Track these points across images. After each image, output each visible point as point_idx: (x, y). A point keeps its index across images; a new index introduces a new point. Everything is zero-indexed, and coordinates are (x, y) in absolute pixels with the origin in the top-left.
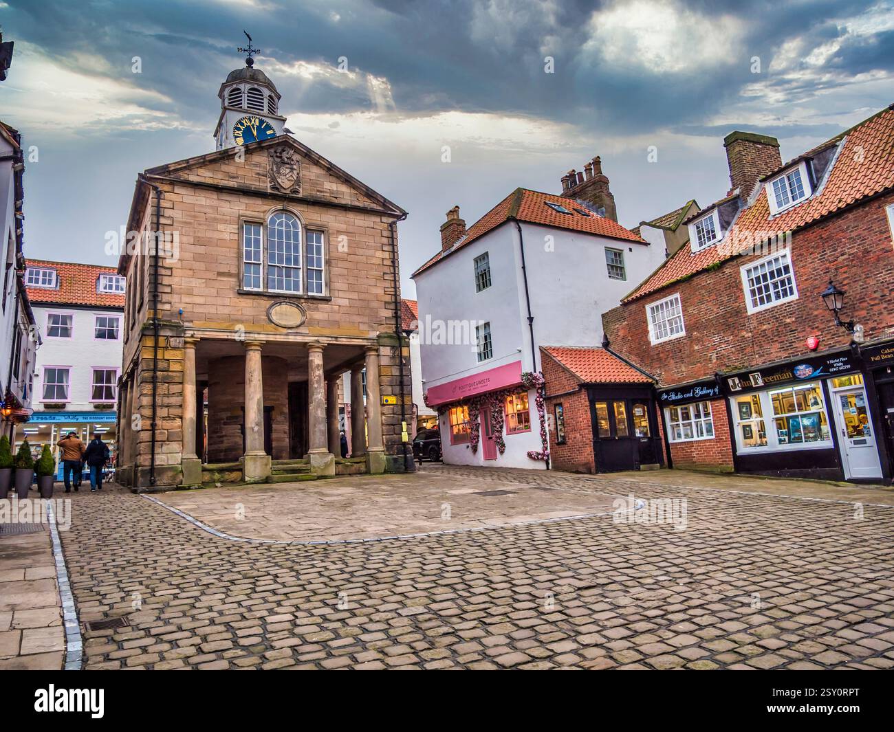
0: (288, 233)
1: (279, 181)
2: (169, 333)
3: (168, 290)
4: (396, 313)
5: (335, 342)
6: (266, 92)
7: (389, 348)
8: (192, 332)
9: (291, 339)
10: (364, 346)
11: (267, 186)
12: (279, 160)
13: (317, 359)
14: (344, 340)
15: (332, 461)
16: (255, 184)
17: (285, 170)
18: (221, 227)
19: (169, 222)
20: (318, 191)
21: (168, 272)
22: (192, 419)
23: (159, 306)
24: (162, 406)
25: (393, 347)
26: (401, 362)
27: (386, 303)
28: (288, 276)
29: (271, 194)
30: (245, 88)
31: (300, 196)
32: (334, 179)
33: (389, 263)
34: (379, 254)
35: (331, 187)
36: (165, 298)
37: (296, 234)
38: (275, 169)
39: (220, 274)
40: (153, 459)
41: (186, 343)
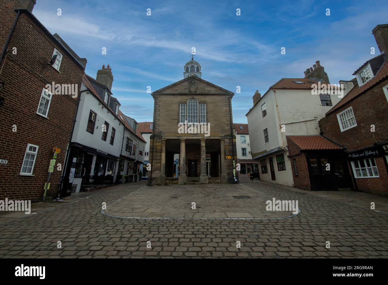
0: (194, 105)
1: (191, 90)
2: (157, 138)
3: (157, 125)
4: (231, 127)
5: (209, 138)
6: (196, 66)
7: (228, 139)
8: (164, 137)
9: (194, 138)
10: (219, 139)
11: (187, 92)
12: (191, 83)
13: (203, 144)
14: (212, 137)
15: (207, 178)
16: (184, 92)
17: (193, 86)
18: (173, 106)
19: (158, 106)
20: (203, 91)
21: (158, 120)
22: (163, 163)
23: (155, 130)
24: (155, 159)
25: (230, 139)
26: (233, 143)
27: (227, 124)
28: (194, 118)
29: (188, 94)
30: (189, 66)
31: (198, 93)
32: (209, 86)
33: (228, 111)
34: (225, 108)
35: (208, 89)
36: (157, 128)
37: (197, 105)
38: (189, 86)
39: (173, 120)
40: (151, 175)
41: (162, 140)
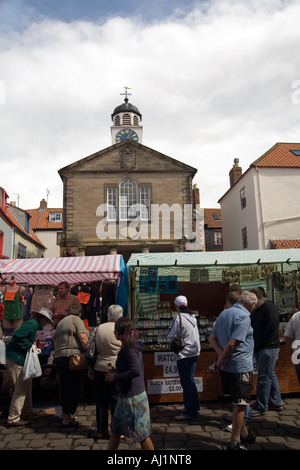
1: (125, 163)
3: (71, 224)
6: (132, 115)
8: (83, 244)
10: (172, 244)
11: (118, 167)
12: (125, 153)
14: (160, 242)
16: (113, 167)
17: (128, 157)
18: (96, 191)
19: (70, 192)
20: (146, 165)
21: (71, 216)
23: (67, 233)
29: (121, 171)
30: (121, 115)
31: (136, 169)
32: (155, 158)
34: (181, 194)
35: (154, 162)
36: (70, 228)
37: (135, 190)
38: (122, 158)
41: (79, 249)
